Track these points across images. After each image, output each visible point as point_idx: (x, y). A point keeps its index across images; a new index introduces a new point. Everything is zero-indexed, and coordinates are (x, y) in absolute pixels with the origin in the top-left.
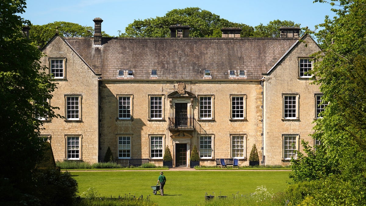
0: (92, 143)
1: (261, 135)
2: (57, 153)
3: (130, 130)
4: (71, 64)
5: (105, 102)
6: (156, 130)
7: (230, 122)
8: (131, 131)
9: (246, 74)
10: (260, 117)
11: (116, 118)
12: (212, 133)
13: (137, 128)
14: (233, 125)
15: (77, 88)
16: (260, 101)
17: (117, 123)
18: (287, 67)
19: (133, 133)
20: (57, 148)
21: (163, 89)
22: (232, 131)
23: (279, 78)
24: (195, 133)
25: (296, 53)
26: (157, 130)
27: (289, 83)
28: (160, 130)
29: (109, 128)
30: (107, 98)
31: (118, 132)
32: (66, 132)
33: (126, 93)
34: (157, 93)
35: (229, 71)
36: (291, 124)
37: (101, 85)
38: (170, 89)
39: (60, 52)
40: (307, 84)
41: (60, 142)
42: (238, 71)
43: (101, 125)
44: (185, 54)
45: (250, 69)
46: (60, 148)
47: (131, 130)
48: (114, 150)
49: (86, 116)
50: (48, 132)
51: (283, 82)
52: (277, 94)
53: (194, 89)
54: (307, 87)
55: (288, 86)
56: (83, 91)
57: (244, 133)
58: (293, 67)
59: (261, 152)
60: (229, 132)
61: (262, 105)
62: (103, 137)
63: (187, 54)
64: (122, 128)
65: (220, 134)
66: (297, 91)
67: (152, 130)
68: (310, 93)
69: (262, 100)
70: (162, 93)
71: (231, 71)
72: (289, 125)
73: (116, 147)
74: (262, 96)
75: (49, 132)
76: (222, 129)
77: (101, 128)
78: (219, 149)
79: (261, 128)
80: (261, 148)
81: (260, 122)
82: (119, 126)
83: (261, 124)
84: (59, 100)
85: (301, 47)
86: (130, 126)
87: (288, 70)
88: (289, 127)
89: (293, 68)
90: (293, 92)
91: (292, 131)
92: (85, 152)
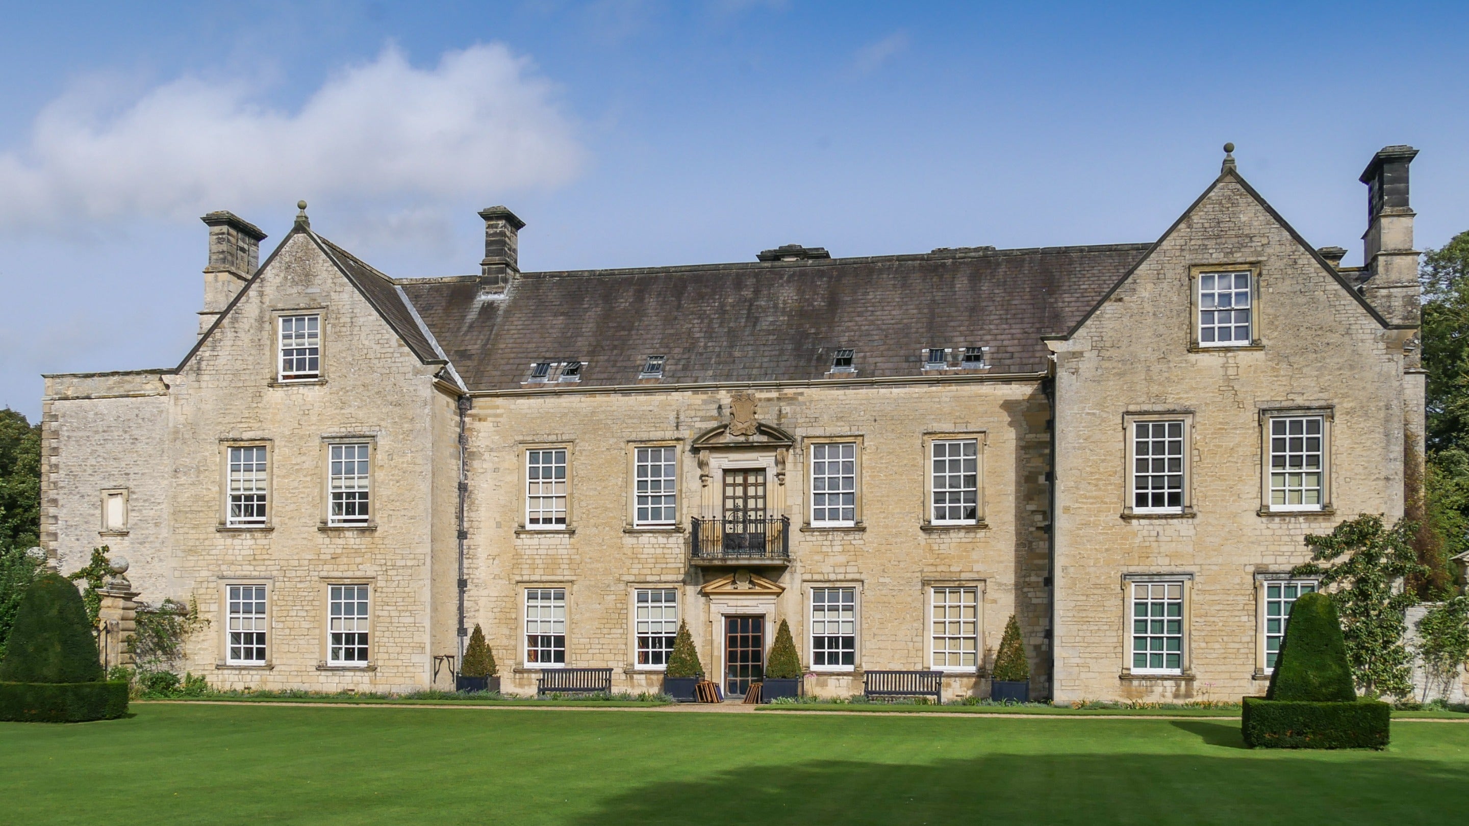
0: (410, 608)
1: (1042, 584)
2: (294, 642)
3: (562, 566)
4: (344, 329)
5: (482, 471)
6: (652, 566)
7: (921, 533)
8: (566, 573)
9: (987, 357)
10: (1039, 517)
11: (516, 525)
12: (857, 576)
13: (589, 561)
14: (936, 547)
15: (361, 414)
16: (1041, 455)
17: (519, 542)
18: (1146, 305)
19: (574, 578)
20: (296, 626)
21: (678, 418)
22: (933, 569)
23: (1112, 352)
24: (792, 579)
25: (1182, 250)
26: (657, 566)
27: (1155, 368)
28: (669, 566)
29: (494, 559)
30: (486, 456)
31: (522, 575)
32: (326, 567)
33: (553, 438)
34: (659, 435)
35: (923, 351)
36: (1161, 533)
37: (469, 412)
38: (704, 419)
39: (309, 290)
40: (1229, 373)
41: (303, 603)
42: (961, 349)
43: (465, 551)
44: (776, 306)
45: (1005, 343)
46: (305, 625)
47: (567, 567)
48: (510, 636)
49: (391, 512)
50: (266, 571)
51: (1126, 367)
52: (1105, 415)
53: (789, 415)
54: (1228, 386)
55: (1149, 380)
56: (383, 424)
57: (975, 576)
58: (1172, 306)
59: (1044, 648)
60: (922, 571)
61: (1047, 469)
62: (472, 593)
63: (784, 308)
64: (538, 561)
65: (887, 580)
66: (1189, 401)
67: (641, 566)
68: (1239, 405)
69: (1047, 451)
70: (677, 435)
71: (931, 351)
72: (1154, 539)
73: (516, 628)
74: (1046, 437)
75: (269, 568)
76: (892, 563)
77: (465, 561)
78: (883, 638)
79: (1042, 557)
80: (1043, 634)
81: (1041, 534)
82: (528, 552)
83: (1041, 543)
84: (304, 458)
85: (1207, 225)
86: (565, 552)
87: (1150, 320)
88: (1155, 544)
89: (1171, 311)
90: (1171, 407)
91: (1167, 561)
92: (387, 640)
